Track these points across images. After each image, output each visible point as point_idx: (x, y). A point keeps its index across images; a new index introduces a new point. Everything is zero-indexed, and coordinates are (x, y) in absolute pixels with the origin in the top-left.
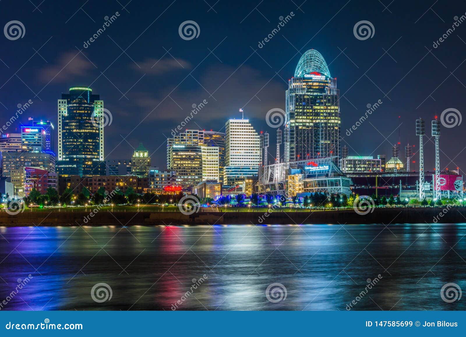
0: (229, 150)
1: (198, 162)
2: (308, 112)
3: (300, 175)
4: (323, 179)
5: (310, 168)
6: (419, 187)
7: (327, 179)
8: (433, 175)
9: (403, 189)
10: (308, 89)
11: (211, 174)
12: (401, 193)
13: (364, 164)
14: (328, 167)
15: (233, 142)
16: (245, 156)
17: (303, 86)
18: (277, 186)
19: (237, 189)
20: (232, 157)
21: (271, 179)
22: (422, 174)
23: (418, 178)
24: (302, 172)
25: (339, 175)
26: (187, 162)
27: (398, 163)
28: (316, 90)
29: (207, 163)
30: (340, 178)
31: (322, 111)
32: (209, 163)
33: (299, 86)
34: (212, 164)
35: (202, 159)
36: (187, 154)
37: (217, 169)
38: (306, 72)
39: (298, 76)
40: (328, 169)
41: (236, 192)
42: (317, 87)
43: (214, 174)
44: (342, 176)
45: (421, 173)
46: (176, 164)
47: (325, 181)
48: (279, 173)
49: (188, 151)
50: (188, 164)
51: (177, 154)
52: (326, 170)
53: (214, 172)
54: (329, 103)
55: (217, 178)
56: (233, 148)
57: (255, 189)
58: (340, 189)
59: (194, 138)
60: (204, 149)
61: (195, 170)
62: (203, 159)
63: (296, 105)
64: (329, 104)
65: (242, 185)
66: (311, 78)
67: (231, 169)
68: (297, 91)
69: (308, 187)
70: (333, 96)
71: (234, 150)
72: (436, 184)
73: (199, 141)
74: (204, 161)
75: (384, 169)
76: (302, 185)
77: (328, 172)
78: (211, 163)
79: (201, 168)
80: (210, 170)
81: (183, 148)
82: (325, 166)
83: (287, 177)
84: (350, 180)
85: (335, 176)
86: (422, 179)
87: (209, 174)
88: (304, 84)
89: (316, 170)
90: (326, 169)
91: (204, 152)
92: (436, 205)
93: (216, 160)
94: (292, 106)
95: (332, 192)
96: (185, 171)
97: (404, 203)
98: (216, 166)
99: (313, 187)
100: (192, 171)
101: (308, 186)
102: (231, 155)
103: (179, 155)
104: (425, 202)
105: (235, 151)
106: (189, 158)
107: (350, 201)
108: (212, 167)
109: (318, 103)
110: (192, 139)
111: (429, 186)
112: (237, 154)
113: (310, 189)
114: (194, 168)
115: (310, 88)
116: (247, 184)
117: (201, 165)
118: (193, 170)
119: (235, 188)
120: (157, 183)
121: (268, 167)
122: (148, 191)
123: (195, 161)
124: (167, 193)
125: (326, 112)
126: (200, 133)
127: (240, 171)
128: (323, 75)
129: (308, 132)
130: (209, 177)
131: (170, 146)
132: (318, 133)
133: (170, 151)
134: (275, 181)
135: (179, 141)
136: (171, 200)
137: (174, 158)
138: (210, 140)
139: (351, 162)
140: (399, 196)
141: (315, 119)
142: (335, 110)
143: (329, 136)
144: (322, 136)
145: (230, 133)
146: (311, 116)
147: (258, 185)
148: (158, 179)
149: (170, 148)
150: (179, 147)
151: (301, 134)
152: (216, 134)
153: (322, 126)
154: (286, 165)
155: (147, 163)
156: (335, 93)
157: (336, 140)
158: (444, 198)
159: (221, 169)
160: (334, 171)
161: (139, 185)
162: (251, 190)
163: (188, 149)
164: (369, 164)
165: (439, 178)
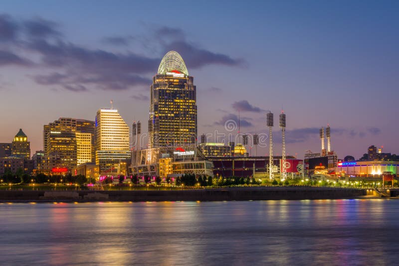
0: (100, 136)
1: (73, 147)
2: (169, 105)
3: (170, 159)
4: (190, 162)
5: (178, 153)
6: (268, 170)
7: (193, 162)
8: (280, 159)
9: (256, 171)
10: (170, 85)
11: (85, 157)
12: (255, 175)
13: (217, 150)
14: (193, 152)
15: (103, 129)
16: (114, 141)
17: (165, 82)
18: (149, 168)
19: (112, 170)
20: (103, 142)
21: (143, 162)
22: (271, 159)
23: (268, 162)
24: (170, 157)
25: (203, 159)
26: (63, 146)
27: (242, 148)
28: (176, 86)
29: (80, 147)
30: (204, 162)
31: (181, 104)
32: (83, 147)
33: (162, 82)
35: (76, 144)
36: (63, 139)
37: (90, 153)
38: (168, 70)
39: (161, 73)
40: (194, 154)
41: (111, 173)
42: (177, 84)
43: (87, 157)
44: (205, 160)
46: (53, 148)
47: (192, 164)
48: (150, 157)
49: (64, 137)
50: (64, 148)
51: (54, 139)
52: (191, 155)
53: (86, 155)
54: (187, 97)
55: (90, 161)
58: (204, 171)
59: (67, 125)
60: (78, 135)
62: (78, 144)
63: (160, 99)
65: (117, 167)
66: (172, 76)
67: (102, 152)
68: (160, 86)
69: (176, 169)
70: (190, 91)
71: (104, 136)
72: (283, 167)
73: (72, 128)
74: (78, 146)
75: (233, 154)
76: (171, 168)
77: (194, 156)
78: (85, 147)
79: (76, 152)
80: (84, 154)
81: (59, 134)
82: (191, 152)
83: (158, 161)
84: (212, 163)
85: (199, 160)
86: (271, 163)
87: (83, 157)
88: (166, 80)
89: (184, 155)
91: (78, 138)
92: (283, 185)
93: (89, 145)
94: (156, 99)
95: (198, 174)
96: (62, 154)
97: (259, 183)
98: (89, 150)
99: (180, 169)
100: (67, 154)
102: (102, 141)
103: (56, 140)
104: (275, 183)
106: (65, 143)
107: (214, 181)
109: (178, 97)
111: (277, 169)
112: (108, 140)
113: (178, 171)
114: (70, 152)
115: (171, 84)
117: (76, 149)
120: (43, 165)
121: (140, 152)
122: (36, 172)
123: (71, 145)
124: (54, 174)
125: (185, 105)
126: (73, 121)
127: (111, 155)
128: (182, 73)
129: (169, 122)
130: (83, 160)
131: (47, 131)
132: (178, 123)
133: (47, 136)
134: (147, 163)
135: (54, 127)
136: (61, 180)
137: (51, 143)
138: (81, 127)
139: (206, 148)
140: (253, 177)
141: (175, 111)
142: (193, 103)
143: (188, 126)
144: (182, 125)
145: (102, 121)
146: (172, 108)
147: (132, 167)
148: (44, 161)
149: (46, 134)
150: (55, 132)
151: (164, 124)
152: (87, 122)
153: (182, 117)
154: (156, 150)
155: (26, 147)
156: (193, 89)
157: (194, 129)
158: (289, 179)
159: (93, 153)
160: (198, 156)
161: (25, 167)
162: (124, 171)
163: (64, 135)
164: (221, 150)
165: (285, 163)
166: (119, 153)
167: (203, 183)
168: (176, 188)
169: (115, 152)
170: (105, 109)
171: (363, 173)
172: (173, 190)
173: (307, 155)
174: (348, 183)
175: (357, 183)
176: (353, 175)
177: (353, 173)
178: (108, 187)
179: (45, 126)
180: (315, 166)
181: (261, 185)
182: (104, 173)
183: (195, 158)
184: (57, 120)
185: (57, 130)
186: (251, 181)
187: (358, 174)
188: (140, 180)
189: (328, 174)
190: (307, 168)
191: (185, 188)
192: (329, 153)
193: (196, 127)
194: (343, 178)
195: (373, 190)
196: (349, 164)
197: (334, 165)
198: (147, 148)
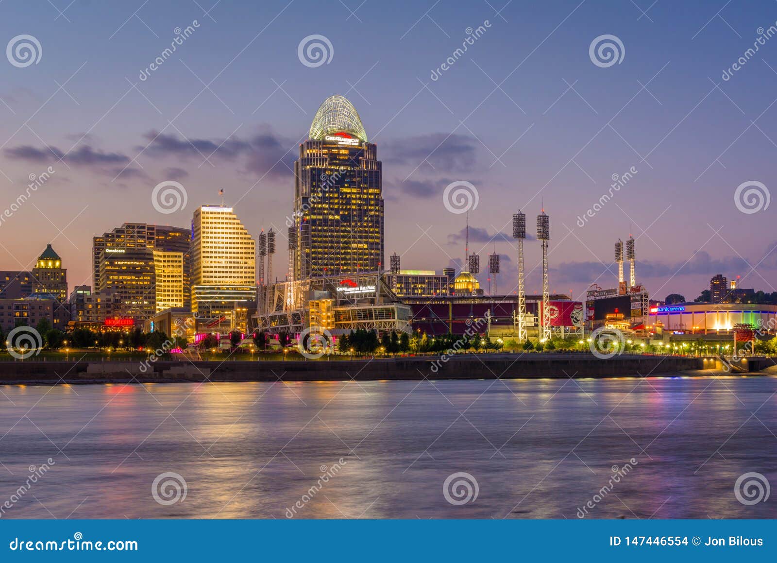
0: (200, 257)
1: (149, 278)
2: (331, 198)
3: (329, 300)
4: (367, 307)
5: (345, 289)
6: (517, 321)
7: (372, 307)
8: (539, 302)
9: (493, 323)
10: (332, 159)
11: (171, 298)
12: (490, 331)
13: (421, 283)
14: (374, 287)
15: (206, 245)
16: (227, 267)
17: (323, 154)
18: (290, 319)
19: (221, 322)
20: (206, 269)
21: (279, 307)
22: (522, 300)
23: (516, 305)
24: (331, 297)
25: (392, 302)
26: (129, 278)
27: (471, 281)
28: (343, 163)
29: (163, 279)
30: (394, 306)
31: (354, 196)
32: (166, 279)
33: (317, 154)
34: (172, 281)
35: (154, 273)
36: (129, 263)
37: (180, 289)
38: (328, 131)
39: (315, 138)
40: (374, 291)
41: (219, 327)
42: (346, 158)
43: (174, 298)
44: (395, 302)
45: (520, 299)
46: (110, 280)
47: (370, 310)
48: (292, 297)
49: (130, 259)
50: (131, 280)
51: (112, 264)
52: (370, 293)
53: (174, 293)
54: (365, 183)
55: (180, 304)
56: (206, 255)
57: (252, 323)
58: (394, 323)
59: (138, 237)
60: (158, 256)
61: (143, 290)
62: (157, 272)
63: (312, 186)
64: (366, 186)
65: (231, 316)
66: (336, 143)
67: (203, 289)
68: (313, 163)
69: (341, 321)
70: (371, 172)
71: (208, 257)
72: (544, 316)
73: (147, 242)
74: (159, 276)
75: (452, 290)
76: (332, 317)
77: (375, 295)
78: (170, 279)
79: (154, 288)
80: (169, 291)
81: (122, 253)
82: (369, 287)
83: (306, 304)
84: (409, 308)
85: (385, 302)
86: (522, 307)
87: (167, 298)
88: (325, 151)
89: (356, 292)
90: (371, 291)
91: (158, 261)
92: (545, 350)
93: (178, 274)
94: (306, 188)
95: (382, 328)
96: (125, 292)
97: (497, 346)
98: (178, 284)
99: (350, 320)
100: (137, 293)
101: (341, 318)
102: (204, 267)
103: (115, 266)
104: (528, 345)
105: (210, 260)
106: (132, 271)
107: (413, 343)
108: (172, 286)
109: (347, 183)
110: (136, 239)
111: (532, 319)
112: (214, 265)
113: (345, 324)
114: (142, 288)
115: (333, 158)
116: (238, 315)
117: (154, 283)
118: (140, 290)
119: (218, 321)
120: (88, 312)
121: (274, 288)
122: (75, 326)
123: (144, 276)
124: (110, 330)
125: (360, 199)
126: (149, 229)
127: (221, 293)
128: (356, 137)
129: (331, 231)
130: (167, 303)
131: (99, 249)
132: (349, 232)
133: (98, 258)
134: (286, 309)
135: (113, 241)
136: (121, 342)
137: (107, 271)
138: (165, 241)
139: (400, 279)
140: (487, 334)
141: (342, 209)
142: (375, 194)
143: (366, 237)
144: (354, 237)
145: (202, 230)
146: (336, 204)
147: (258, 315)
148: (90, 306)
149: (98, 253)
150: (116, 251)
151: (321, 234)
152: (175, 230)
153: (355, 221)
154: (304, 285)
155: (59, 278)
156: (375, 167)
157: (377, 244)
158: (556, 338)
159: (187, 290)
160: (383, 295)
161: (55, 316)
162: (244, 324)
163: (131, 255)
164: (429, 284)
165: (549, 307)
166: (235, 289)
167: (392, 347)
168: (340, 356)
169: (228, 289)
170: (210, 206)
171: (698, 328)
172: (334, 360)
173: (591, 293)
174: (668, 346)
175: (685, 345)
176: (679, 331)
177: (679, 328)
178: (210, 354)
179: (95, 238)
180: (606, 315)
181: (501, 350)
182: (205, 328)
183: (377, 298)
184: (119, 227)
185: (118, 246)
186: (483, 343)
187: (687, 328)
188: (272, 341)
189: (630, 328)
190: (590, 318)
191: (357, 356)
192: (633, 289)
193: (382, 240)
194: (658, 337)
195: (715, 359)
196: (672, 309)
197: (643, 312)
198: (287, 281)
